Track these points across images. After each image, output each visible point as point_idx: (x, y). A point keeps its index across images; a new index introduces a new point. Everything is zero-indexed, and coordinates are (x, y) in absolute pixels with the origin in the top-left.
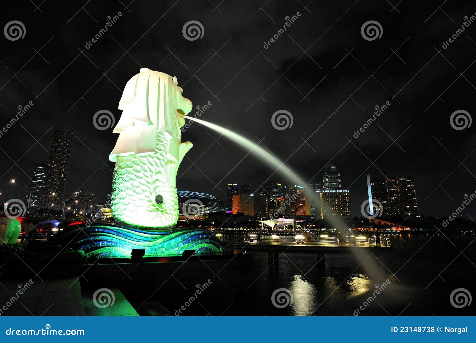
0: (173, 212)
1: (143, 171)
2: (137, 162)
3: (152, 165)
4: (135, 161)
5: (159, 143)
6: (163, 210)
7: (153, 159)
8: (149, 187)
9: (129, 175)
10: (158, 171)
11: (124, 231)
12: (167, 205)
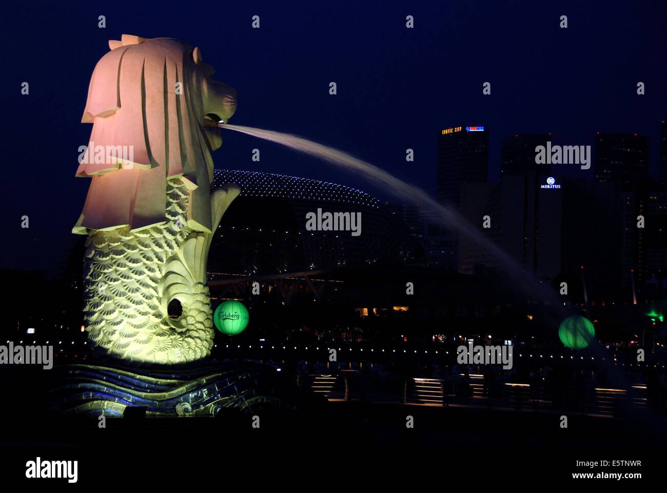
0: (202, 334)
1: (144, 260)
2: (133, 243)
3: (160, 246)
4: (129, 240)
5: (171, 200)
6: (184, 330)
7: (162, 236)
8: (155, 289)
9: (119, 268)
10: (171, 255)
11: (116, 372)
12: (191, 320)
